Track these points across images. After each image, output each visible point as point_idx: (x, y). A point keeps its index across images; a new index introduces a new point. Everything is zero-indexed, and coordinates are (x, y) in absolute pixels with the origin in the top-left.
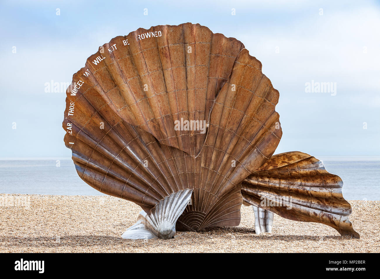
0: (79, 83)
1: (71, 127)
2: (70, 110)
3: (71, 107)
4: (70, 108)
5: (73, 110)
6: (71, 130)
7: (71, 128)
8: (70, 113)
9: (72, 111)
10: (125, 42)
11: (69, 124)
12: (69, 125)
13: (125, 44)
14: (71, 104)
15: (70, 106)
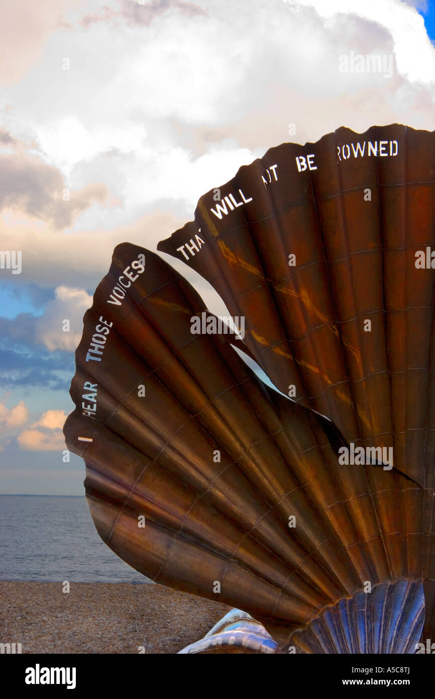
0: (129, 272)
1: (96, 394)
2: (92, 344)
3: (97, 338)
4: (94, 340)
5: (103, 347)
6: (95, 401)
7: (95, 398)
8: (92, 354)
9: (99, 349)
10: (301, 161)
11: (88, 386)
12: (91, 389)
13: (302, 167)
14: (100, 328)
15: (94, 336)
